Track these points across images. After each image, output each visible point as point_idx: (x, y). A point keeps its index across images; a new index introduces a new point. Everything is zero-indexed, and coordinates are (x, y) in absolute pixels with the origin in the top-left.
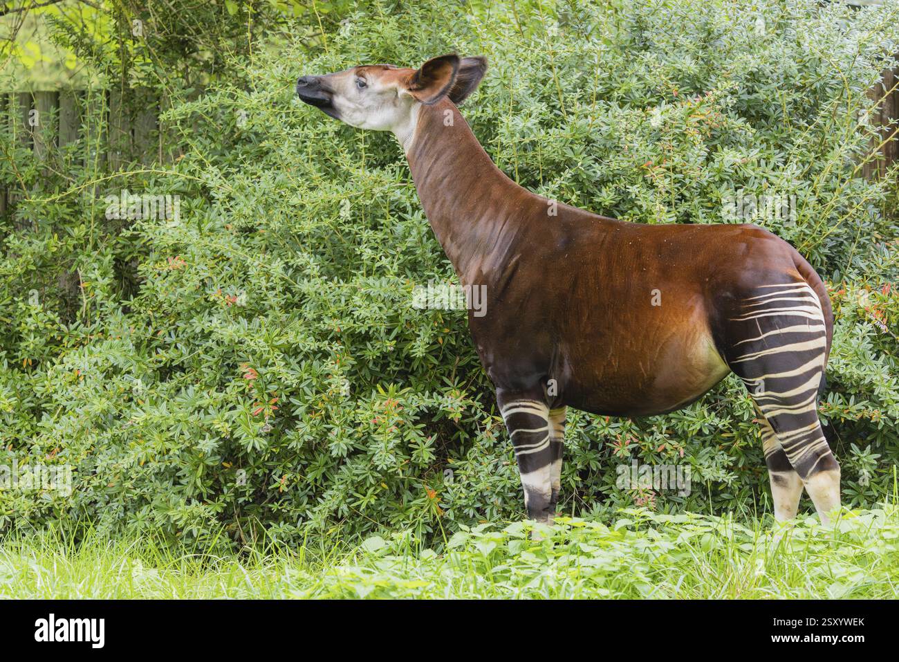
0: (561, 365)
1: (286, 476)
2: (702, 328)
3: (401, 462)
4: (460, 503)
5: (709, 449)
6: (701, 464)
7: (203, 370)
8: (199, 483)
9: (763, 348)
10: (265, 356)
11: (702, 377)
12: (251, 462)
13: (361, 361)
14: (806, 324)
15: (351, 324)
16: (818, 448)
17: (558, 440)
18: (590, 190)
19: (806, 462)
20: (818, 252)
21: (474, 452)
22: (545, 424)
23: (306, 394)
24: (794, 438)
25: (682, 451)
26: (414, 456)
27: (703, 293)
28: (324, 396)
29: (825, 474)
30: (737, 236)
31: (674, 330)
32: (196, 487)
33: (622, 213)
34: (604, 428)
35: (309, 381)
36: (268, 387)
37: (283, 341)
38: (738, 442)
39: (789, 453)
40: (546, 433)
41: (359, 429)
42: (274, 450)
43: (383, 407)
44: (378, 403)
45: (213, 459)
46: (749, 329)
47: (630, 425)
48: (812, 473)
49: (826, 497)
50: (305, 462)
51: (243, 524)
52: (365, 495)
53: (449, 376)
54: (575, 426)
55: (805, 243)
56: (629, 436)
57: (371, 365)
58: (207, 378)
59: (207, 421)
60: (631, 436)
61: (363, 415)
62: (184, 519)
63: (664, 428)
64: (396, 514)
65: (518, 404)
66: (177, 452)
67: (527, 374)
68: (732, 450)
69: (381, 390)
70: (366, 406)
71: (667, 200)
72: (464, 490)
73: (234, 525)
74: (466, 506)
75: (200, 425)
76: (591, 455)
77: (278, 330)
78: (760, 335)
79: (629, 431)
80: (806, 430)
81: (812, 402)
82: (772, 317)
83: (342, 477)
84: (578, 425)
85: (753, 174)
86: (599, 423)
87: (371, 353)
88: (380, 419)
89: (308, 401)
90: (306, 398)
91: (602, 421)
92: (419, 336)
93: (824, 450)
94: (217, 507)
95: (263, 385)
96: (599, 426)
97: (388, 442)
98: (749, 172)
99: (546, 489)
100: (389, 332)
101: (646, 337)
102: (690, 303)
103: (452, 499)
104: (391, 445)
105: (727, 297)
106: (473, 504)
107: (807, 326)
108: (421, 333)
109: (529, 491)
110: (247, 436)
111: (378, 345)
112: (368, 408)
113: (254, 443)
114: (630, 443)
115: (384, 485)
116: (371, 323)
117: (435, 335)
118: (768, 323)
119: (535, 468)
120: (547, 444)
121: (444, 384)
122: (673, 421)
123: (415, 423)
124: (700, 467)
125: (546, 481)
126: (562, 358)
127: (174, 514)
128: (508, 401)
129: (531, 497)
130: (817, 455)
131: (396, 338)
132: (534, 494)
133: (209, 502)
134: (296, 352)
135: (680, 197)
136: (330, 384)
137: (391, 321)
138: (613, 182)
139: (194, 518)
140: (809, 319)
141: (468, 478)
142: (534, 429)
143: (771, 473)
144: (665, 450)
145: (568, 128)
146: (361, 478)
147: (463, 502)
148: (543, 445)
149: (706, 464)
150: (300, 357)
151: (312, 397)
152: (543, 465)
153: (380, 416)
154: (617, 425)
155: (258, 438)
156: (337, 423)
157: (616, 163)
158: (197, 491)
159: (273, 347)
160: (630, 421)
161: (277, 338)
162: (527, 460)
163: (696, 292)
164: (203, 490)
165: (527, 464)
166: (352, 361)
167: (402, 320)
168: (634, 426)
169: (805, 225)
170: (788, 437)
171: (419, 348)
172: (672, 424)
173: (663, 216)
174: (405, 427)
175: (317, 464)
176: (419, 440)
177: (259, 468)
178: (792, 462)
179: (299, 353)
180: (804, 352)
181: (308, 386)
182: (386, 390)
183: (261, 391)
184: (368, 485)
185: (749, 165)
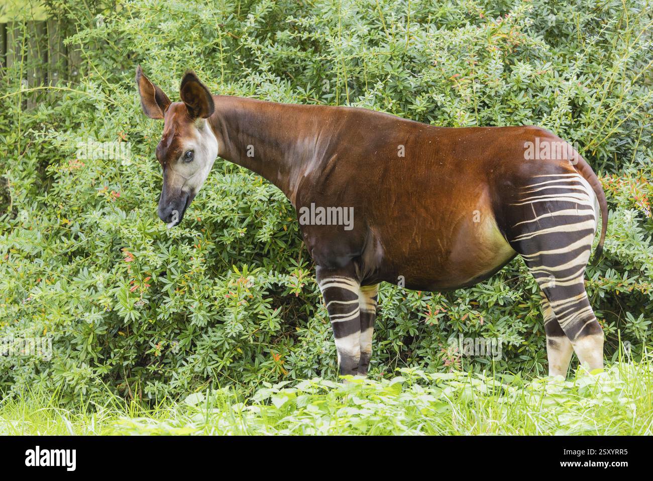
0: (375, 245)
1: (161, 343)
2: (487, 212)
3: (252, 331)
4: (300, 364)
5: (507, 317)
6: (498, 331)
7: (98, 254)
8: (90, 349)
9: (537, 229)
10: (139, 242)
11: (492, 254)
12: (135, 331)
13: (221, 246)
14: (574, 208)
15: (209, 214)
16: (584, 315)
17: (369, 312)
18: (408, 99)
19: (573, 328)
20: (605, 150)
21: (314, 321)
22: (356, 297)
23: (172, 274)
24: (563, 306)
25: (482, 319)
26: (262, 325)
27: (488, 182)
28: (186, 275)
29: (590, 337)
30: (520, 135)
31: (464, 213)
32: (88, 353)
33: (435, 118)
34: (417, 300)
35: (175, 263)
36: (143, 268)
37: (154, 229)
38: (532, 311)
39: (560, 318)
40: (357, 305)
41: (216, 303)
42: (151, 321)
43: (236, 284)
44: (232, 280)
45: (101, 329)
46: (526, 212)
47: (440, 298)
48: (578, 337)
49: (590, 357)
50: (178, 331)
51: (131, 383)
52: (222, 359)
53: (296, 259)
54: (391, 299)
55: (593, 142)
56: (439, 307)
57: (228, 249)
58: (100, 262)
59: (95, 297)
60: (440, 307)
61: (219, 290)
62: (75, 379)
63: (468, 300)
64: (249, 374)
65: (333, 280)
66: (70, 323)
67: (342, 255)
68: (526, 319)
69: (236, 270)
70: (222, 283)
71: (471, 106)
72: (304, 354)
73: (123, 384)
74: (306, 367)
75: (91, 300)
76: (410, 324)
77: (151, 220)
78: (535, 218)
79: (439, 303)
80: (574, 300)
81: (580, 276)
82: (545, 202)
83: (203, 343)
84: (394, 298)
85: (548, 83)
86: (413, 296)
87: (227, 238)
88: (233, 294)
89: (174, 279)
90: (172, 277)
91: (416, 294)
92: (265, 224)
93: (590, 317)
94: (103, 370)
95: (138, 267)
96: (413, 299)
97: (238, 313)
98: (545, 82)
99: (356, 352)
100: (242, 221)
101: (443, 219)
102: (477, 190)
103: (294, 362)
104: (240, 316)
105: (508, 186)
106: (311, 366)
107: (576, 210)
108: (267, 222)
109: (341, 354)
110: (125, 309)
111: (233, 232)
112: (224, 285)
113: (130, 315)
114: (440, 313)
115: (239, 350)
116: (225, 214)
117: (279, 223)
118: (542, 207)
119: (347, 334)
120: (358, 314)
121: (292, 265)
122: (475, 294)
123: (264, 297)
124: (497, 333)
125: (355, 346)
126: (375, 240)
127: (68, 375)
128: (325, 277)
129: (342, 359)
130: (584, 321)
131: (248, 226)
132: (346, 356)
133: (99, 365)
134: (166, 239)
135: (482, 104)
136: (192, 265)
137: (244, 212)
138: (427, 92)
139: (83, 378)
140: (578, 204)
141: (308, 343)
142: (346, 301)
143: (548, 338)
144: (468, 319)
145: (387, 47)
146: (219, 344)
147: (304, 364)
148: (354, 315)
149: (502, 331)
150: (170, 242)
151: (177, 276)
152: (353, 331)
153: (233, 292)
154: (429, 298)
155: (134, 311)
156: (197, 297)
157: (428, 75)
158: (89, 356)
159: (146, 234)
160: (440, 294)
161: (149, 227)
162: (340, 327)
163: (482, 181)
164: (94, 355)
165: (340, 330)
166: (212, 245)
167: (253, 210)
168: (443, 299)
169: (591, 127)
170: (558, 306)
171: (264, 235)
172: (475, 297)
173: (464, 120)
174: (256, 301)
175: (188, 333)
176: (267, 312)
177: (141, 336)
178: (562, 326)
179: (169, 239)
180: (573, 232)
181: (174, 267)
182: (241, 269)
183: (136, 271)
184: (225, 350)
185: (546, 76)
